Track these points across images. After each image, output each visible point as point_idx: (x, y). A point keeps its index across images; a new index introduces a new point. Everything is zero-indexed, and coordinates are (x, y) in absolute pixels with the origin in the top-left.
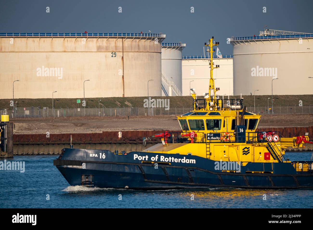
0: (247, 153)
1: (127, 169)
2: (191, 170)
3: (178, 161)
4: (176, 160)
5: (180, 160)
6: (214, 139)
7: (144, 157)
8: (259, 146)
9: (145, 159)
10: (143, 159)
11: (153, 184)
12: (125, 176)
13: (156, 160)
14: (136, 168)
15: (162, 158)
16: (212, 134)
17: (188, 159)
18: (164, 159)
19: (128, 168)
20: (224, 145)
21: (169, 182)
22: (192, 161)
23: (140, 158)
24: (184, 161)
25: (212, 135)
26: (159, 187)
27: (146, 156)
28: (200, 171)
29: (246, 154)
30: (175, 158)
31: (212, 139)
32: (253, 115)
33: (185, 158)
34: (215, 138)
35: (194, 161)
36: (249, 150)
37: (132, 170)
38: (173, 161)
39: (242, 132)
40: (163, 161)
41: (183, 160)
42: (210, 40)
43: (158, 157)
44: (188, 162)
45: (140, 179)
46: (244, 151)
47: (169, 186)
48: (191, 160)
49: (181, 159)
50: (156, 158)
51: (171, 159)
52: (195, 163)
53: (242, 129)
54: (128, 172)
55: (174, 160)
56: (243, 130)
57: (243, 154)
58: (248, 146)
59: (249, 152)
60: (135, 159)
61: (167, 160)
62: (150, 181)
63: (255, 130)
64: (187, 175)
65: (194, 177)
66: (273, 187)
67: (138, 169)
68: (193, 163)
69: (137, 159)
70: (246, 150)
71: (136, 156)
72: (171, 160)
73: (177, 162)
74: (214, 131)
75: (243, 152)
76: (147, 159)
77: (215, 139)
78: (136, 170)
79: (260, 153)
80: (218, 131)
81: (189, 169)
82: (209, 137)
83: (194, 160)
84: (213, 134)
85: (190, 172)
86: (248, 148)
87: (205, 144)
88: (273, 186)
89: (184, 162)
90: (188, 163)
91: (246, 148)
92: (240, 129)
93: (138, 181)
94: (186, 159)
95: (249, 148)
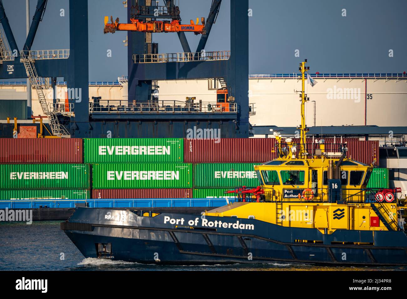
0: (340, 217)
1: (154, 237)
2: (246, 239)
3: (228, 226)
4: (225, 225)
5: (230, 224)
6: (294, 198)
7: (178, 220)
8: (363, 207)
9: (180, 222)
10: (177, 223)
11: (194, 257)
12: (151, 246)
13: (196, 225)
14: (166, 235)
15: (205, 221)
16: (291, 190)
17: (243, 224)
18: (207, 224)
19: (154, 235)
20: (305, 206)
21: (215, 254)
22: (248, 227)
23: (173, 221)
24: (237, 226)
25: (291, 192)
26: (202, 261)
27: (181, 219)
28: (260, 240)
29: (339, 219)
30: (223, 222)
31: (291, 198)
32: (357, 165)
33: (238, 222)
34: (295, 196)
35: (251, 227)
36: (344, 213)
37: (160, 237)
38: (220, 226)
39: (336, 188)
40: (206, 225)
41: (235, 224)
42: (301, 64)
43: (198, 220)
44: (243, 228)
45: (173, 249)
46: (337, 214)
47: (216, 260)
48: (247, 225)
49: (233, 224)
50: (195, 221)
51: (217, 223)
52: (253, 229)
53: (336, 184)
54: (155, 240)
55: (222, 225)
56: (337, 186)
57: (334, 218)
58: (341, 208)
59: (344, 216)
60: (165, 222)
61: (211, 224)
62: (187, 252)
63: (360, 186)
64: (241, 245)
65: (251, 248)
66: (372, 264)
67: (168, 236)
68: (250, 228)
69: (168, 222)
70: (339, 212)
71: (167, 219)
72: (218, 225)
73: (226, 227)
74: (294, 187)
75: (334, 215)
76: (182, 223)
77: (296, 198)
78: (166, 238)
79: (364, 217)
80: (301, 187)
81: (243, 237)
82: (286, 195)
83: (253, 226)
84: (293, 190)
85: (245, 241)
86: (341, 211)
87: (275, 204)
88: (373, 262)
89: (237, 228)
90: (242, 230)
91: (339, 210)
92: (333, 184)
93: (172, 253)
94: (239, 224)
95: (343, 210)
